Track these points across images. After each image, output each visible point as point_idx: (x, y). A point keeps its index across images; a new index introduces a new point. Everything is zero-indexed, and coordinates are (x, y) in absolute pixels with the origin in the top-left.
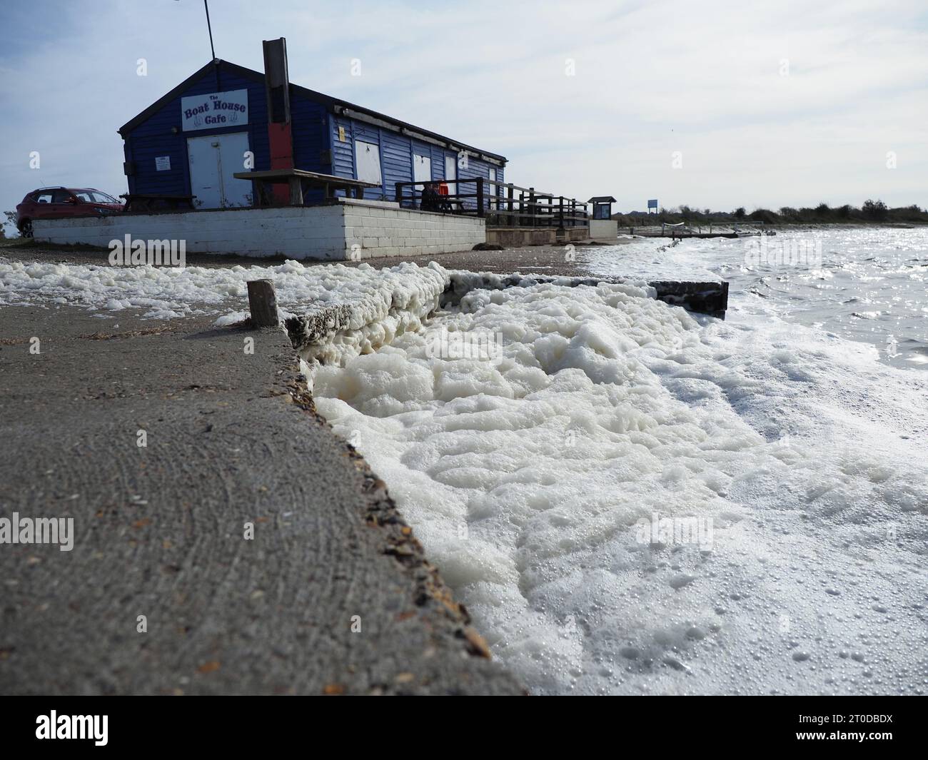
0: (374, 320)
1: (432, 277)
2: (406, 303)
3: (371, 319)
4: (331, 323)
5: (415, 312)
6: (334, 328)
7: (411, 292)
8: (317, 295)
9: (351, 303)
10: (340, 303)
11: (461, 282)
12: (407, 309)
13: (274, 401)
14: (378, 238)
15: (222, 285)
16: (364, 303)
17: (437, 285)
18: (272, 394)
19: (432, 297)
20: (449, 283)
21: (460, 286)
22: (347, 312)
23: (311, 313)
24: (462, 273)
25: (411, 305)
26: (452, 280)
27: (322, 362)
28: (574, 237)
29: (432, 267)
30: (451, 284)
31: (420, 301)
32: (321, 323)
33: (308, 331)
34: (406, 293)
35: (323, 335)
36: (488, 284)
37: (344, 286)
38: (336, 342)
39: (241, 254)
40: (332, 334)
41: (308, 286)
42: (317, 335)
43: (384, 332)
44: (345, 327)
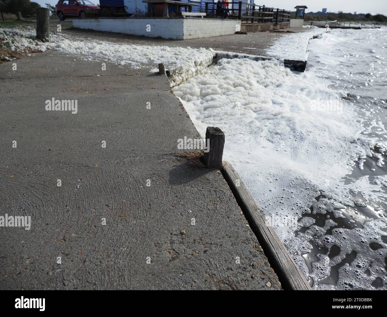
0: (189, 70)
1: (209, 54)
2: (199, 64)
3: (188, 70)
4: (177, 71)
5: (203, 66)
6: (177, 73)
7: (201, 60)
8: (173, 61)
9: (183, 65)
10: (179, 65)
11: (219, 55)
12: (200, 65)
13: (167, 92)
14: (196, 31)
15: (147, 56)
16: (186, 65)
17: (210, 57)
18: (166, 90)
19: (208, 61)
20: (215, 55)
21: (219, 57)
22: (181, 68)
23: (172, 69)
24: (219, 52)
25: (201, 64)
26: (216, 54)
27: (174, 81)
28: (282, 27)
29: (210, 50)
30: (216, 56)
31: (204, 63)
32: (174, 72)
33: (171, 74)
34: (199, 61)
35: (175, 75)
36: (228, 56)
37: (181, 58)
38: (178, 76)
39: (146, 36)
40: (177, 74)
41: (171, 57)
42: (173, 75)
43: (191, 73)
44: (180, 72)
